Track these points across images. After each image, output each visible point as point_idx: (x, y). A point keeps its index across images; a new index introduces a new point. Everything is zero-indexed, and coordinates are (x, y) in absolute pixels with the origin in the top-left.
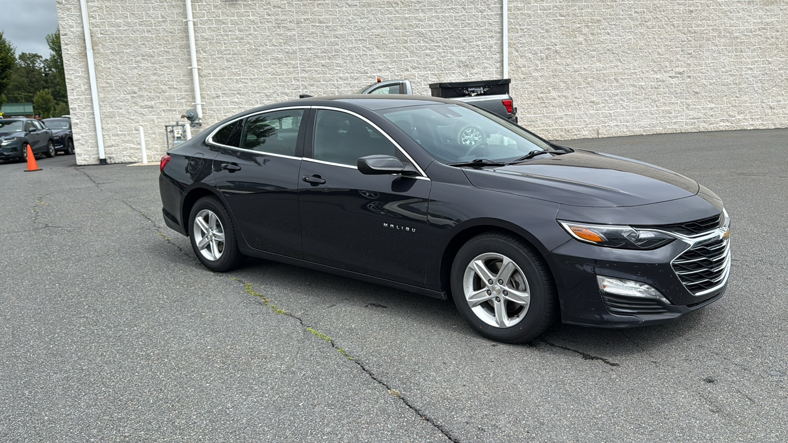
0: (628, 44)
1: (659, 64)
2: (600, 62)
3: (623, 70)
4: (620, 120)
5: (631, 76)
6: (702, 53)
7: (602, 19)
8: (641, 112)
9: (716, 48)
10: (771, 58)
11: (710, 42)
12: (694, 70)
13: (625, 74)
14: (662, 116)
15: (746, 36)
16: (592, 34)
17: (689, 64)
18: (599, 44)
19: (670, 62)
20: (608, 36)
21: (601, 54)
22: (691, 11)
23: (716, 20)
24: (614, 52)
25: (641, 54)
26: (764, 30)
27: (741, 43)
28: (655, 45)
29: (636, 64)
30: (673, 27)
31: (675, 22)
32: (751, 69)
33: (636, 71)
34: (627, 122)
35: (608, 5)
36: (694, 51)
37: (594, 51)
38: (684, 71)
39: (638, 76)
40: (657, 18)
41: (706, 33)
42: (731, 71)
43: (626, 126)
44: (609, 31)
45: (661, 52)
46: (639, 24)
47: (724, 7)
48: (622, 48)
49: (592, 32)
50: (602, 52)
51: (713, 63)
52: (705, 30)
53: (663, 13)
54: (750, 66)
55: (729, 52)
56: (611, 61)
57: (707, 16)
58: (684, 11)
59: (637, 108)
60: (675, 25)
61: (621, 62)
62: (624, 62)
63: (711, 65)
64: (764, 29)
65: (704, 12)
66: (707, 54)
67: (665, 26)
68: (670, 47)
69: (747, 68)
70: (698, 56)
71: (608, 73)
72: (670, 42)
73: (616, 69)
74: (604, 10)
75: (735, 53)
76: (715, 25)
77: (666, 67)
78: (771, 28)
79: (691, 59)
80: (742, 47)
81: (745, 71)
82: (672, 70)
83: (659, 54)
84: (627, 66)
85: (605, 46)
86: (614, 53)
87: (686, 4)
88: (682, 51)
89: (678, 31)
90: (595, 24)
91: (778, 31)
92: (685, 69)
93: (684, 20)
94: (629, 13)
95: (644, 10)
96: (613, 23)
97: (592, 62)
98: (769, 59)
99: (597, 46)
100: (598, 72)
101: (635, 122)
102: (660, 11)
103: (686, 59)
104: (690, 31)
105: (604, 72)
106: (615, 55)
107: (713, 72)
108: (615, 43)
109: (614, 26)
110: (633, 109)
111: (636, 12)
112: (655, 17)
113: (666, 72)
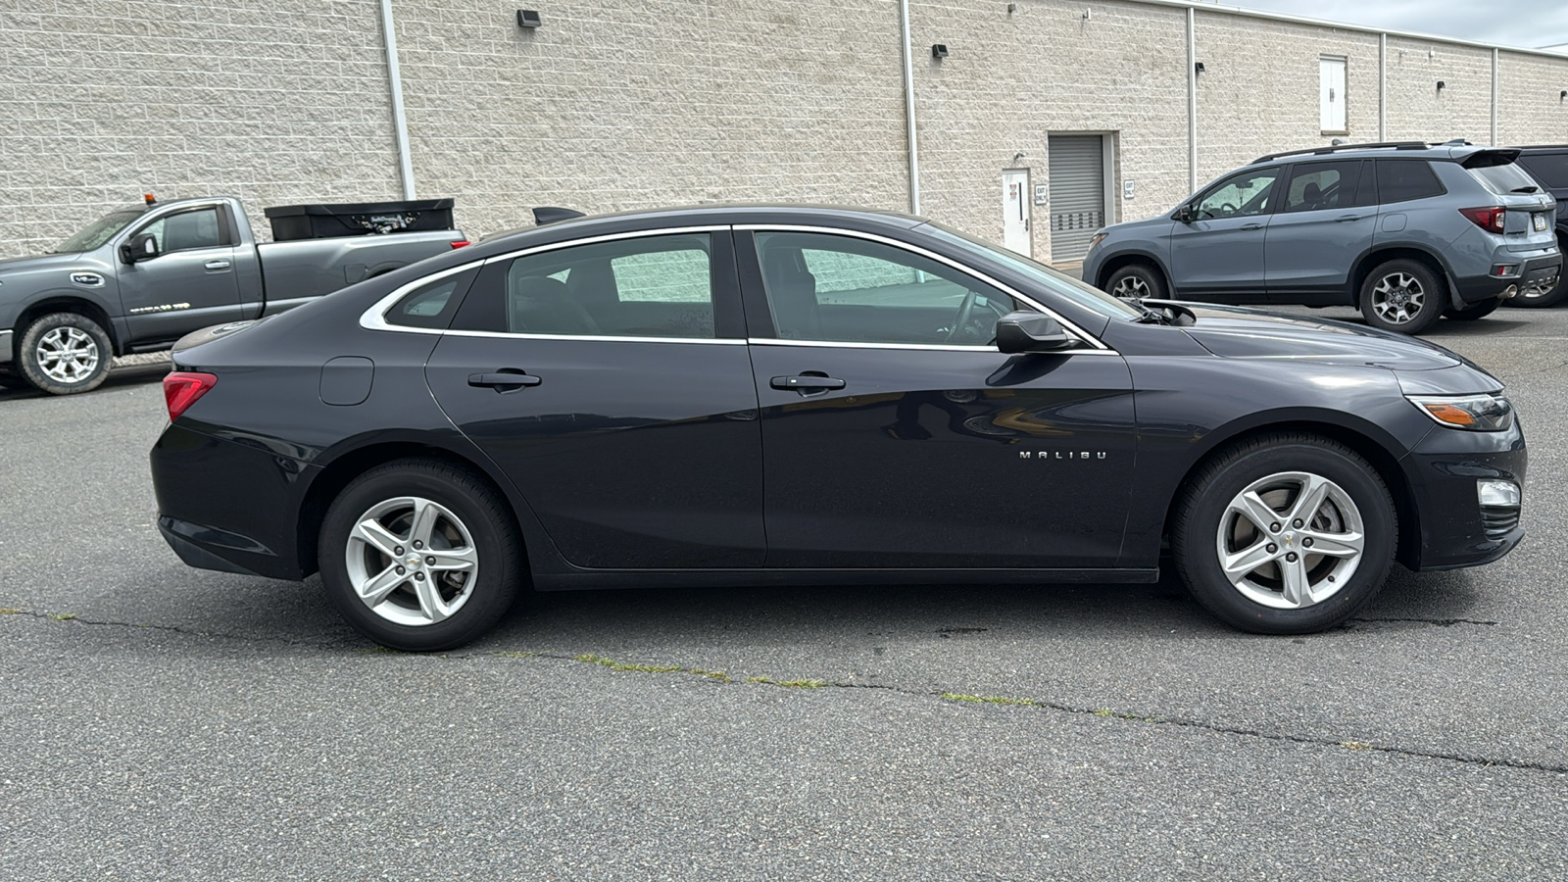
0: (626, 139)
1: (681, 179)
2: (584, 171)
3: (625, 188)
4: (632, 283)
5: (639, 200)
6: (742, 161)
7: (577, 90)
8: (664, 268)
9: (763, 152)
10: (839, 171)
11: (752, 142)
12: (734, 191)
13: (628, 196)
14: (697, 274)
15: (802, 133)
16: (564, 117)
17: (727, 181)
18: (577, 137)
19: (699, 174)
20: (591, 122)
21: (584, 157)
22: (719, 86)
23: (757, 104)
24: (605, 153)
25: (650, 160)
26: (825, 125)
27: (797, 145)
28: (671, 144)
29: (644, 178)
30: (694, 112)
31: (697, 104)
32: (815, 190)
33: (646, 190)
34: (644, 286)
35: (584, 64)
36: (731, 157)
37: (571, 150)
38: (720, 193)
39: (651, 201)
40: (668, 93)
41: (746, 126)
42: (787, 193)
43: (643, 292)
44: (592, 114)
45: (682, 156)
46: (641, 104)
47: (766, 83)
48: (618, 146)
49: (562, 113)
50: (585, 153)
51: (760, 178)
52: (744, 120)
53: (676, 86)
54: (813, 185)
55: (782, 160)
56: (602, 171)
57: (743, 96)
58: (709, 84)
59: (655, 261)
60: (698, 109)
61: (620, 174)
62: (624, 173)
63: (759, 181)
64: (824, 122)
65: (738, 88)
66: (750, 163)
67: (682, 110)
68: (693, 149)
69: (809, 188)
70: (737, 166)
71: (600, 193)
72: (693, 139)
73: (613, 186)
74: (578, 73)
75: (789, 163)
76: (757, 112)
77: (693, 184)
78: (833, 121)
79: (728, 171)
80: (799, 153)
81: (807, 193)
82: (703, 190)
83: (678, 159)
84: (631, 181)
85: (589, 141)
86: (605, 156)
87: (710, 73)
88: (714, 156)
89: (704, 119)
90: (565, 99)
91: (843, 128)
92: (721, 188)
93: (710, 101)
94: (622, 81)
95: (646, 77)
96: (597, 99)
97: (570, 172)
98: (838, 174)
99: (574, 140)
100: (583, 191)
101: (656, 286)
102: (671, 82)
103: (720, 170)
104: (721, 121)
105: (593, 191)
106: (608, 159)
107: (762, 194)
108: (605, 138)
109: (599, 105)
110: (649, 262)
111: (633, 81)
112: (664, 91)
113: (692, 193)
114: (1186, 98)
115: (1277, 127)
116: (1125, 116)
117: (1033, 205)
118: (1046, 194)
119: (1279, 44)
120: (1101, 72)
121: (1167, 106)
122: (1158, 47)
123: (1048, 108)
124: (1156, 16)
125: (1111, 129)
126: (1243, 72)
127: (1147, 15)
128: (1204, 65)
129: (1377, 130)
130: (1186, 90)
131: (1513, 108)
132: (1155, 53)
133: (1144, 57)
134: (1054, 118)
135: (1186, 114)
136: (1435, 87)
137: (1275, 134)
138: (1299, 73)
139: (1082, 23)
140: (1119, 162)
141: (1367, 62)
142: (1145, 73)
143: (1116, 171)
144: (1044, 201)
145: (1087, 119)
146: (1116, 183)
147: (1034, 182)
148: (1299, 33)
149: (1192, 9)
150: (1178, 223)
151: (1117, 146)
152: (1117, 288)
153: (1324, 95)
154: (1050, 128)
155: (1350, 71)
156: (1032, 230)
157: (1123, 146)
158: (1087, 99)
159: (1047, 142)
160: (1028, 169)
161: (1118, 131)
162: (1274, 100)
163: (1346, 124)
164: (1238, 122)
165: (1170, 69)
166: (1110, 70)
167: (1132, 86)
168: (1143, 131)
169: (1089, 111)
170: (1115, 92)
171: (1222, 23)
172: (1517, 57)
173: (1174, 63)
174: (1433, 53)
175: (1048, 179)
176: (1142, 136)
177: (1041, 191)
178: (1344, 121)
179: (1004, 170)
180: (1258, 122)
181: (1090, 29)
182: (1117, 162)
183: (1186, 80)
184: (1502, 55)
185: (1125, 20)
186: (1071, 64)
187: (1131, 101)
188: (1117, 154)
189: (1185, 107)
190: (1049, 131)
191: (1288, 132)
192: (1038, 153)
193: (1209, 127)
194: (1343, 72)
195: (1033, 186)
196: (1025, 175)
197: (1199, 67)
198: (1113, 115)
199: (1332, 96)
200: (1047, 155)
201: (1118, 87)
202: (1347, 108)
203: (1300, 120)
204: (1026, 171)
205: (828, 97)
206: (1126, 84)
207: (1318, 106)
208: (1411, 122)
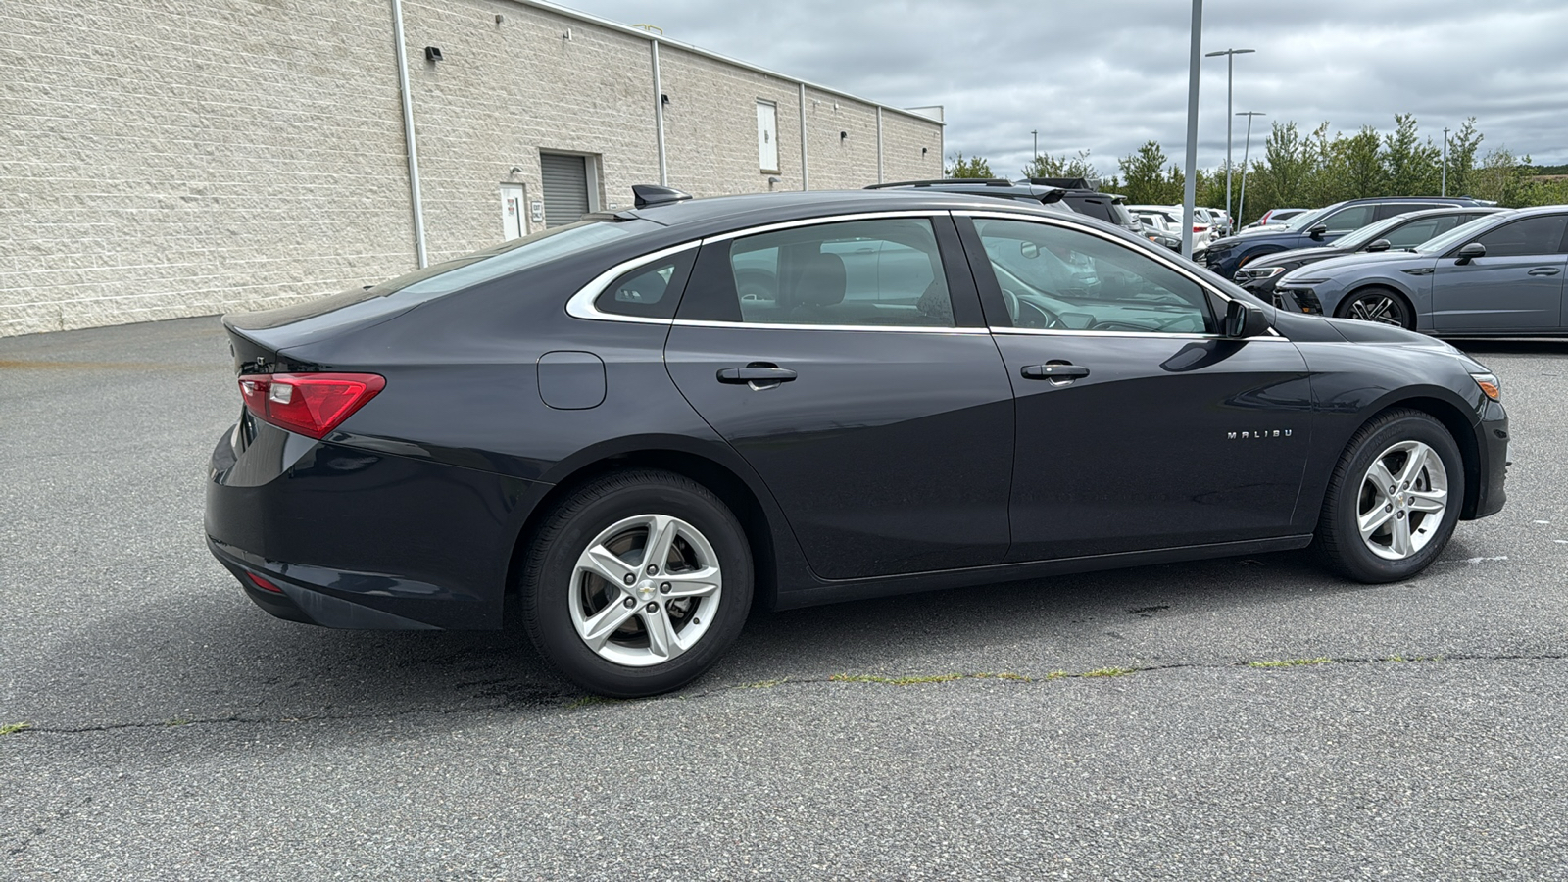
0: (90, 119)
1: (159, 171)
2: (38, 155)
3: (90, 177)
4: (103, 290)
5: (109, 193)
6: (229, 153)
7: (26, 57)
8: (141, 273)
9: (252, 145)
10: (336, 172)
11: (239, 134)
12: (221, 187)
13: (95, 187)
14: (181, 281)
15: (294, 127)
16: (10, 89)
17: (212, 175)
18: (28, 113)
19: (179, 166)
20: (45, 97)
21: (38, 137)
22: (200, 67)
23: (243, 91)
24: (64, 135)
25: (120, 146)
26: (319, 121)
27: (289, 140)
28: (145, 129)
29: (113, 167)
30: (171, 94)
31: (175, 86)
32: (311, 191)
33: (117, 182)
34: (117, 294)
35: (35, 26)
36: (217, 149)
37: (19, 128)
38: (205, 188)
39: (123, 194)
40: (140, 70)
41: (232, 115)
42: (281, 193)
43: (116, 302)
44: (47, 87)
45: (158, 144)
46: (107, 79)
47: (253, 68)
48: (80, 128)
49: (8, 84)
50: (38, 133)
51: (250, 174)
52: (229, 107)
53: (149, 62)
54: (309, 186)
55: (274, 156)
56: (61, 155)
57: (227, 81)
58: (188, 64)
59: (131, 264)
60: (176, 92)
61: (83, 160)
62: (88, 160)
63: (249, 178)
64: (318, 117)
65: (221, 71)
66: (239, 156)
67: (156, 90)
68: (173, 137)
69: (305, 188)
70: (224, 159)
71: (59, 182)
72: (171, 125)
73: (75, 174)
74: (28, 37)
75: (282, 160)
76: (243, 100)
77: (173, 177)
78: (328, 117)
79: (213, 164)
80: (292, 149)
81: (303, 194)
82: (184, 185)
83: (154, 147)
84: (97, 169)
85: (43, 119)
86: (64, 139)
87: (188, 51)
88: (196, 146)
89: (183, 103)
90: (11, 66)
91: (339, 125)
92: (207, 183)
93: (189, 83)
94: (83, 51)
95: (112, 49)
96: (52, 69)
97: (20, 155)
98: (335, 175)
99: (24, 117)
100: (38, 179)
101: (133, 294)
102: (143, 58)
103: (205, 164)
104: (203, 107)
105: (50, 179)
106: (68, 143)
107: (253, 193)
108: (63, 116)
109: (54, 77)
110: (123, 265)
111: (97, 52)
112: (135, 68)
113: (173, 187)
114: (655, 128)
115: (728, 163)
116: (605, 140)
117: (531, 222)
118: (541, 211)
119: (726, 85)
120: (582, 94)
121: (640, 134)
122: (629, 75)
123: (538, 124)
124: (626, 44)
125: (595, 151)
126: (699, 107)
127: (618, 42)
128: (669, 97)
129: (801, 172)
130: (654, 120)
131: (893, 160)
132: (627, 81)
133: (619, 83)
134: (543, 136)
135: (656, 143)
136: (839, 137)
137: (727, 170)
138: (742, 114)
139: (563, 43)
140: (603, 185)
141: (791, 109)
142: (620, 99)
143: (600, 193)
144: (540, 219)
145: (573, 139)
146: (601, 205)
147: (530, 198)
148: (740, 76)
149: (656, 43)
151: (600, 168)
153: (761, 137)
154: (541, 145)
155: (779, 115)
157: (606, 170)
158: (572, 119)
159: (539, 158)
160: (524, 185)
161: (600, 154)
162: (724, 137)
163: (778, 164)
164: (697, 155)
165: (640, 98)
166: (590, 93)
167: (610, 111)
168: (622, 156)
169: (574, 131)
170: (596, 115)
171: (680, 59)
172: (893, 115)
173: (643, 93)
174: (837, 106)
175: (542, 196)
176: (622, 161)
177: (537, 208)
178: (776, 161)
179: (501, 183)
180: (713, 157)
181: (570, 50)
182: (601, 185)
183: (654, 110)
184: (885, 113)
185: (600, 45)
186: (556, 83)
187: (610, 125)
188: (601, 177)
189: (654, 136)
190: (541, 148)
191: (736, 168)
192: (532, 170)
193: (675, 158)
194: (774, 116)
195: (529, 202)
196: (521, 191)
197: (665, 98)
198: (595, 138)
199: (767, 139)
200: (540, 172)
201: (598, 110)
202: (778, 150)
203: (744, 157)
204: (521, 187)
205: (321, 91)
206: (604, 109)
207: (757, 146)
208: (824, 166)
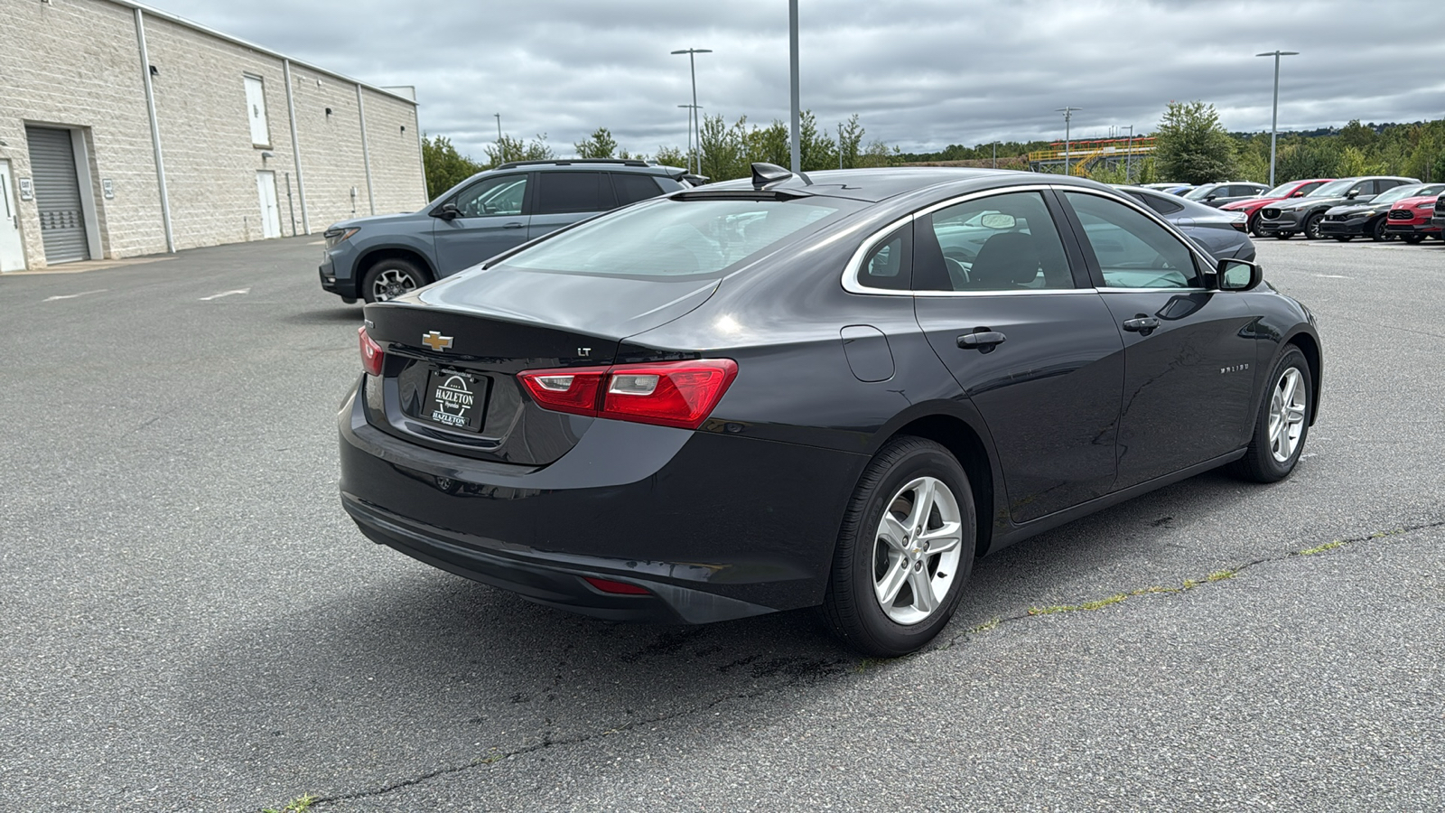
114: (144, 100)
115: (221, 138)
116: (94, 112)
117: (20, 200)
118: (31, 188)
119: (212, 57)
120: (65, 62)
121: (129, 106)
122: (114, 44)
123: (20, 94)
124: (108, 11)
125: (84, 124)
126: (188, 80)
127: (100, 9)
128: (157, 68)
129: (291, 147)
130: (143, 92)
131: (375, 137)
132: (113, 50)
133: (104, 53)
134: (27, 107)
135: (147, 116)
136: (325, 113)
137: (220, 144)
138: (230, 88)
139: (42, 7)
140: (95, 160)
141: (277, 84)
142: (107, 69)
143: (91, 169)
144: (30, 197)
145: (60, 110)
146: (94, 181)
147: (18, 175)
148: (226, 49)
149: (140, 11)
150: (438, 221)
151: (90, 142)
152: (377, 282)
153: (251, 110)
154: (26, 117)
155: (267, 90)
156: (21, 228)
157: (97, 144)
158: (57, 90)
159: (24, 131)
160: (9, 160)
161: (89, 127)
162: (215, 111)
163: (269, 139)
164: (188, 128)
165: (128, 69)
166: (74, 62)
167: (96, 82)
168: (112, 129)
169: (61, 103)
170: (82, 85)
171: (166, 30)
172: (372, 93)
173: (130, 64)
174: (320, 82)
175: (30, 172)
176: (112, 134)
177: (26, 185)
178: (267, 136)
180: (205, 131)
181: (50, 15)
182: (93, 160)
183: (142, 82)
184: (365, 91)
185: (81, 11)
186: (37, 50)
187: (98, 96)
188: (92, 151)
189: (144, 109)
190: (25, 120)
191: (229, 142)
192: (18, 144)
193: (168, 132)
194: (261, 91)
195: (17, 179)
196: (6, 167)
197: (153, 70)
198: (83, 109)
199: (256, 113)
200: (27, 147)
201: (84, 81)
202: (268, 125)
203: (236, 132)
204: (6, 162)
206: (90, 79)
207: (248, 120)
208: (313, 142)
